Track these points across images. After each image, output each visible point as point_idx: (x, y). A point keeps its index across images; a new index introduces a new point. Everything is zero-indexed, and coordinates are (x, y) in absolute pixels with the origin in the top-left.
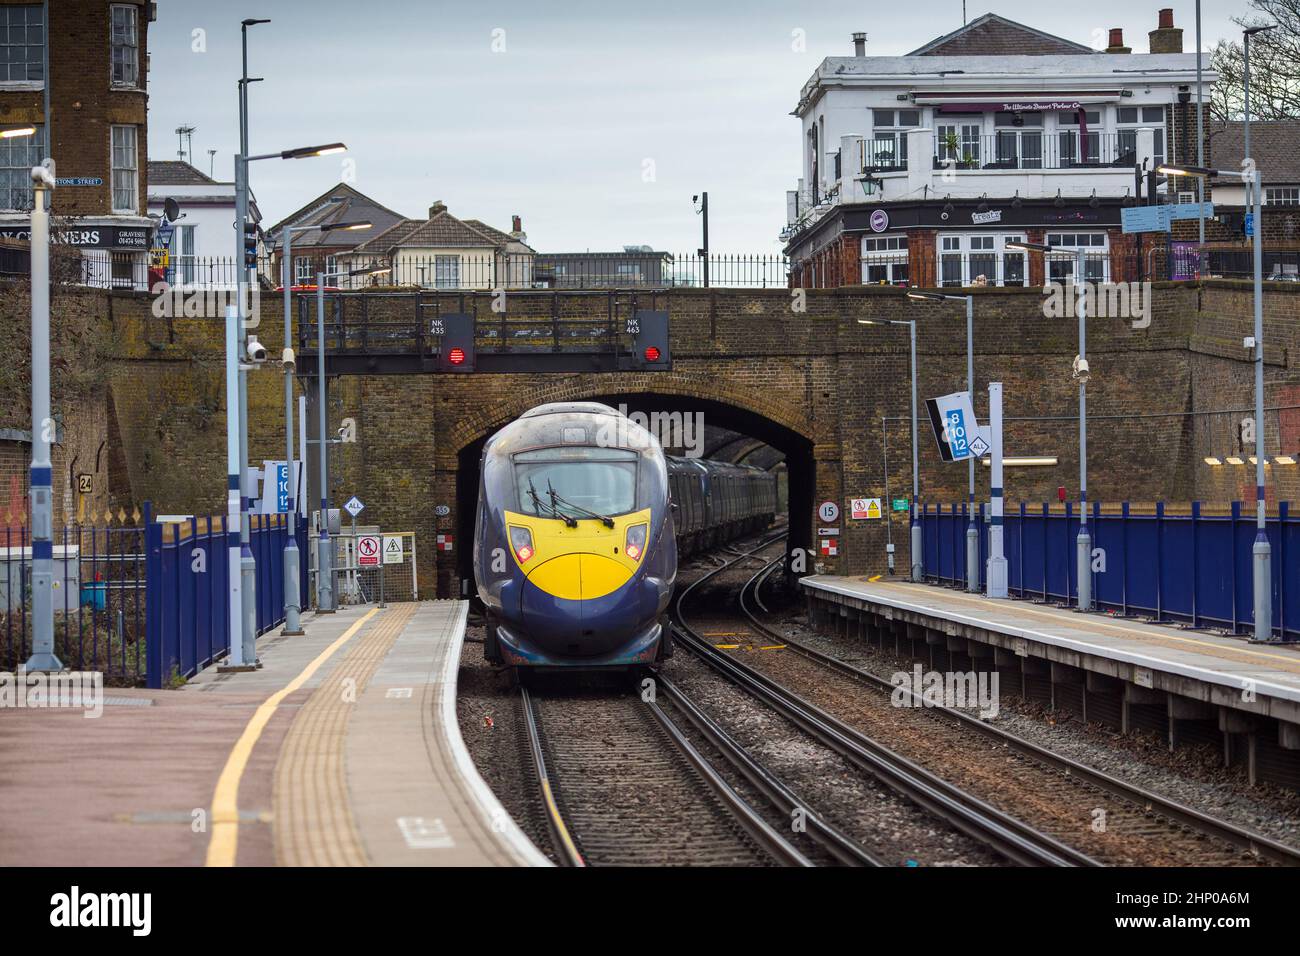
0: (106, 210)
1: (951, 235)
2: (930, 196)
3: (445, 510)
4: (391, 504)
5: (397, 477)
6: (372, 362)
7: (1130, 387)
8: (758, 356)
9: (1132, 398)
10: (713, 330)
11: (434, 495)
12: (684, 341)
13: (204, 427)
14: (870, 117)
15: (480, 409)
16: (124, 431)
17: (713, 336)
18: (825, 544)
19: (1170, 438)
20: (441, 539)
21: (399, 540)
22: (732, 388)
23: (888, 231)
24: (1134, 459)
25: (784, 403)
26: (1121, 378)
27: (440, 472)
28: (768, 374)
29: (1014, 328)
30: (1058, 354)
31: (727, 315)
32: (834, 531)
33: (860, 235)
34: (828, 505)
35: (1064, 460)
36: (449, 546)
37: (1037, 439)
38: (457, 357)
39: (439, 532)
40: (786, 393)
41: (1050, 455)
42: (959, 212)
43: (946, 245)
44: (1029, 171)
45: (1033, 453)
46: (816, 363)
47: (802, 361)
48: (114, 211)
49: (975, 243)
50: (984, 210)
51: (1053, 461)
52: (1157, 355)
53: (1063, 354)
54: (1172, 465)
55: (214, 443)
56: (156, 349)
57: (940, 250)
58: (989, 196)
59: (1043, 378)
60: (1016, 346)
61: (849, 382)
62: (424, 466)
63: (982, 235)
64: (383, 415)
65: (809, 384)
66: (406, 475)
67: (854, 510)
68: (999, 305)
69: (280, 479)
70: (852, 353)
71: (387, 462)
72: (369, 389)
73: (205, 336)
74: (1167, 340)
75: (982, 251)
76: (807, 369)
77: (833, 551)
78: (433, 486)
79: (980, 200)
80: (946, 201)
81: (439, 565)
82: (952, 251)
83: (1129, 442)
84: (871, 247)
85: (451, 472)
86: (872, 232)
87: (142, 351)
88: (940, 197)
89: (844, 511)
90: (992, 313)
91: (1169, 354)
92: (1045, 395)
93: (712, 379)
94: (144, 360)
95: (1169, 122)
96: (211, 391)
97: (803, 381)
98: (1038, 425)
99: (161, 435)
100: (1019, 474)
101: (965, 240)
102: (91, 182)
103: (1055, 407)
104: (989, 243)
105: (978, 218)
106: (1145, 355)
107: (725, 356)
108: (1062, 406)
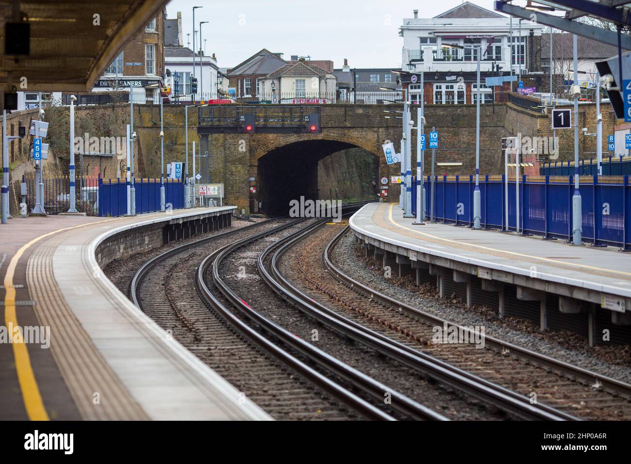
0: (143, 74)
1: (439, 84)
2: (431, 70)
3: (253, 179)
4: (234, 177)
5: (236, 168)
6: (222, 130)
7: (487, 139)
8: (361, 127)
9: (487, 143)
10: (345, 118)
11: (248, 173)
12: (335, 122)
13: (171, 150)
14: (419, 40)
15: (265, 145)
16: (144, 151)
17: (345, 121)
18: (383, 192)
19: (498, 157)
20: (252, 189)
21: (216, 188)
22: (352, 138)
23: (417, 82)
24: (487, 164)
25: (369, 143)
26: (484, 136)
27: (251, 166)
28: (364, 133)
29: (449, 119)
30: (464, 128)
31: (351, 113)
32: (386, 187)
33: (408, 84)
34: (384, 178)
35: (465, 164)
36: (254, 191)
37: (456, 157)
38: (249, 128)
39: (251, 186)
40: (370, 140)
41: (460, 162)
42: (442, 76)
43: (437, 88)
44: (466, 62)
45: (455, 161)
46: (380, 130)
47: (376, 129)
48: (146, 74)
49: (447, 87)
50: (450, 76)
51: (461, 164)
52: (495, 128)
53: (466, 128)
54: (499, 166)
55: (175, 155)
56: (155, 124)
57: (435, 90)
58: (451, 71)
59: (458, 135)
60: (449, 124)
61: (392, 137)
62: (246, 164)
63: (450, 84)
64: (232, 146)
65: (378, 137)
66: (240, 167)
67: (392, 180)
68: (444, 110)
69: (176, 168)
70: (393, 127)
71: (233, 162)
72: (227, 137)
73: (172, 119)
74: (499, 123)
75: (450, 90)
76: (378, 132)
77: (386, 194)
78: (248, 171)
79: (449, 72)
80: (437, 72)
81: (250, 198)
82: (439, 90)
83: (486, 158)
84: (412, 88)
85: (255, 166)
86: (412, 83)
87: (150, 124)
88: (435, 71)
89: (389, 180)
90: (442, 113)
91: (499, 128)
92: (459, 141)
93: (345, 135)
94: (151, 127)
95: (526, 42)
96: (174, 138)
97: (376, 136)
98: (457, 152)
99: (156, 153)
100: (449, 168)
101: (444, 86)
102: (139, 64)
103: (463, 146)
104: (452, 87)
105: (448, 78)
106: (492, 128)
107: (349, 127)
108: (465, 145)
